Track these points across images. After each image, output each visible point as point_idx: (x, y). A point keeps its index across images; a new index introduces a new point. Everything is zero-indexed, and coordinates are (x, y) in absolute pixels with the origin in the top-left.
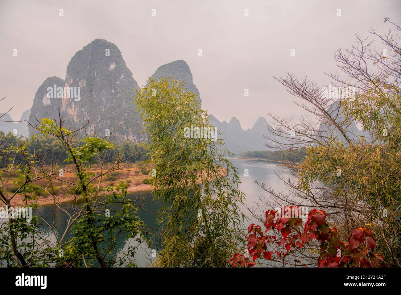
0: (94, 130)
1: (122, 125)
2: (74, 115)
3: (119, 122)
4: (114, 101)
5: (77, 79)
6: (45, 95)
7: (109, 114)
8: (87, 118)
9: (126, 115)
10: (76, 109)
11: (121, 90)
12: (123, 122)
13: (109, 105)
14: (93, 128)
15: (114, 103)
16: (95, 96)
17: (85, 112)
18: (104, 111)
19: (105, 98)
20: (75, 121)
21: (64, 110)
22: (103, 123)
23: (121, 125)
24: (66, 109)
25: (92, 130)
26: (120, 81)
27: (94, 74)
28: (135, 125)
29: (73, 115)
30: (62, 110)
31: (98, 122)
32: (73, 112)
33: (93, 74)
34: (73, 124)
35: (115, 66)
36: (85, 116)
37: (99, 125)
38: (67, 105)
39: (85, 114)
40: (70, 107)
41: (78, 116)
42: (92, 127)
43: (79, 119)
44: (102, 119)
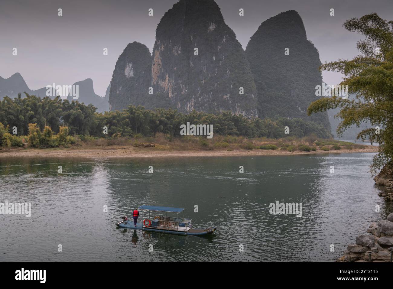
0: (194, 105)
1: (228, 100)
2: (168, 88)
3: (223, 96)
4: (216, 70)
5: (170, 45)
6: (128, 65)
7: (211, 87)
8: (185, 91)
9: (232, 86)
10: (171, 81)
11: (224, 57)
12: (228, 96)
13: (210, 75)
14: (193, 104)
15: (216, 72)
16: (192, 65)
17: (183, 84)
18: (205, 83)
19: (205, 66)
20: (170, 96)
21: (155, 83)
22: (204, 97)
23: (226, 99)
24: (157, 82)
25: (192, 106)
26: (222, 44)
27: (190, 38)
28: (243, 99)
29: (166, 88)
30: (152, 82)
31: (198, 96)
32: (167, 85)
33: (188, 38)
34: (167, 99)
35: (214, 27)
36: (183, 89)
37: (200, 100)
38: (158, 76)
39: (183, 87)
40: (163, 78)
41: (174, 90)
42: (191, 102)
43: (175, 94)
44: (203, 93)
